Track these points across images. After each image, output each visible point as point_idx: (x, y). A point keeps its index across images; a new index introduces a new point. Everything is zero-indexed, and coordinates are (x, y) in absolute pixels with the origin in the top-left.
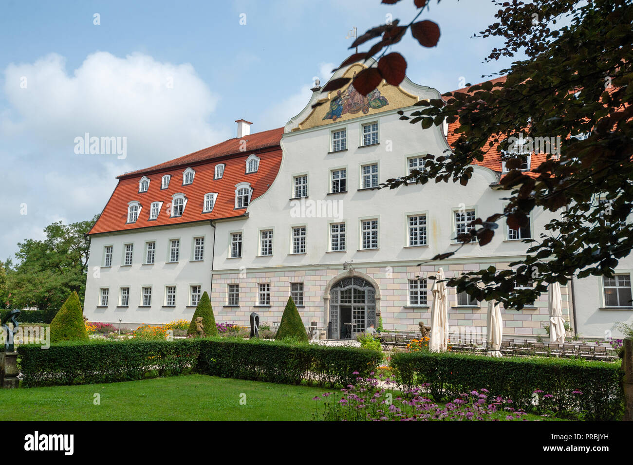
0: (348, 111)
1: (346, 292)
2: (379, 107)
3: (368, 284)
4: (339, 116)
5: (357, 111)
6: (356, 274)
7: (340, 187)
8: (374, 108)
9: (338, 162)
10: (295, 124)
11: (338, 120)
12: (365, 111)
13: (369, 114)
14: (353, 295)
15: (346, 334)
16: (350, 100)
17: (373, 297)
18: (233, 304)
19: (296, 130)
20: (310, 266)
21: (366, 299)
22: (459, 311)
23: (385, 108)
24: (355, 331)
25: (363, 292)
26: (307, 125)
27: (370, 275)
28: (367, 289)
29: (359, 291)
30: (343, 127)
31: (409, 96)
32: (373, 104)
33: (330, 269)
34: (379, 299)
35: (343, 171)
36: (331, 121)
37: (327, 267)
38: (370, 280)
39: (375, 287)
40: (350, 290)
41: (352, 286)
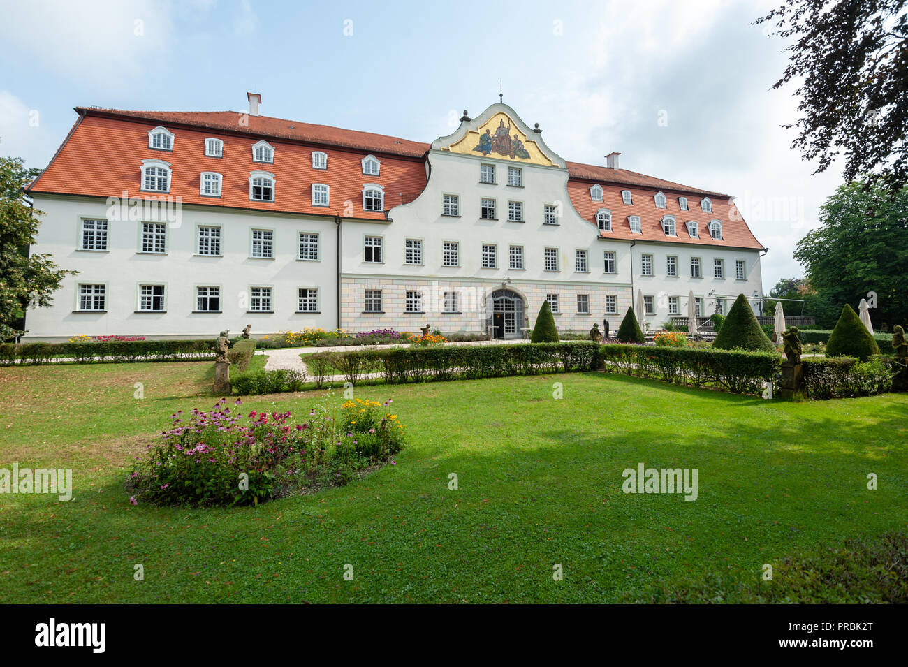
0: (497, 151)
1: (498, 302)
2: (523, 157)
3: (517, 296)
4: (488, 153)
5: (505, 154)
6: (508, 288)
7: (488, 214)
8: (519, 156)
9: (489, 192)
10: (443, 145)
11: (488, 155)
12: (512, 157)
13: (515, 160)
14: (504, 304)
15: (499, 334)
16: (498, 142)
17: (521, 306)
18: (371, 309)
19: (446, 150)
20: (465, 278)
21: (515, 307)
22: (580, 316)
23: (527, 160)
24: (507, 331)
25: (513, 302)
26: (456, 150)
27: (519, 289)
28: (516, 299)
29: (510, 302)
30: (494, 163)
31: (546, 157)
32: (518, 153)
33: (484, 282)
34: (527, 307)
35: (493, 202)
36: (480, 154)
37: (483, 281)
38: (520, 293)
39: (524, 299)
40: (502, 300)
41: (504, 297)
